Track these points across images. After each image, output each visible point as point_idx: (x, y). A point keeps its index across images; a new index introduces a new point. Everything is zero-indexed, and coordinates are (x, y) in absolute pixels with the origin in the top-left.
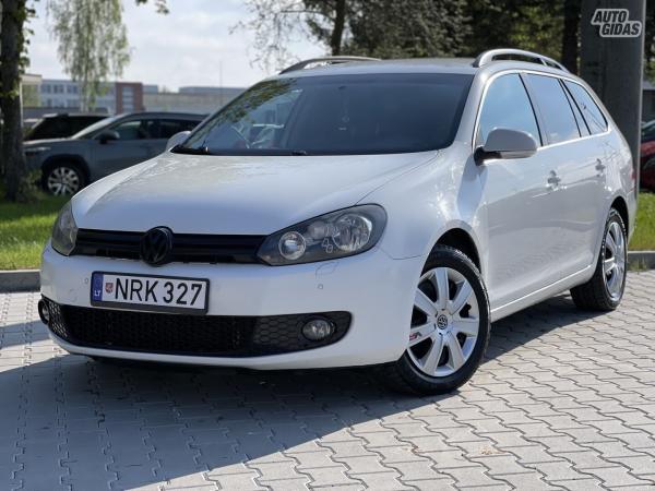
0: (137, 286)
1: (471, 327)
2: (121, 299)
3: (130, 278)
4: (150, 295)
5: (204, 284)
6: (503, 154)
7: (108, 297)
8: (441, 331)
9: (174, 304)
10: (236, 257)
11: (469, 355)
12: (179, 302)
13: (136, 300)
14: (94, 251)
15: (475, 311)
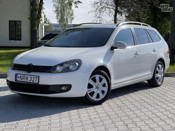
0: (24, 77)
1: (106, 89)
2: (21, 80)
3: (23, 75)
4: (27, 79)
5: (38, 77)
6: (118, 48)
7: (18, 79)
8: (97, 90)
9: (32, 81)
10: (46, 71)
11: (105, 96)
12: (33, 81)
13: (24, 80)
14: (17, 69)
15: (107, 85)
